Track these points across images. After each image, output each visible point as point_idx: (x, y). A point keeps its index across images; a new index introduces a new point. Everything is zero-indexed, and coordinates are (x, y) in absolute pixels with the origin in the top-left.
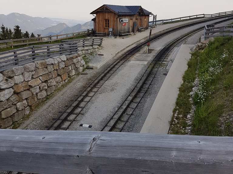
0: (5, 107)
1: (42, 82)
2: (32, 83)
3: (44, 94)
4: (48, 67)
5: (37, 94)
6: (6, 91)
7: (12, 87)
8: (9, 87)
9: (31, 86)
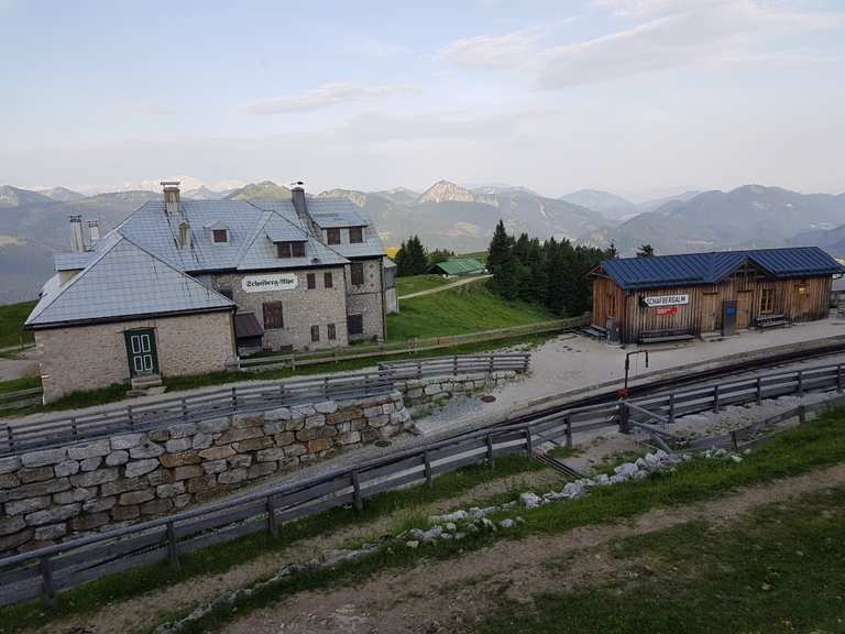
0: (129, 488)
1: (238, 453)
2: (209, 454)
3: (239, 475)
4: (267, 426)
5: (217, 474)
6: (142, 463)
7: (157, 458)
8: (149, 456)
9: (203, 459)
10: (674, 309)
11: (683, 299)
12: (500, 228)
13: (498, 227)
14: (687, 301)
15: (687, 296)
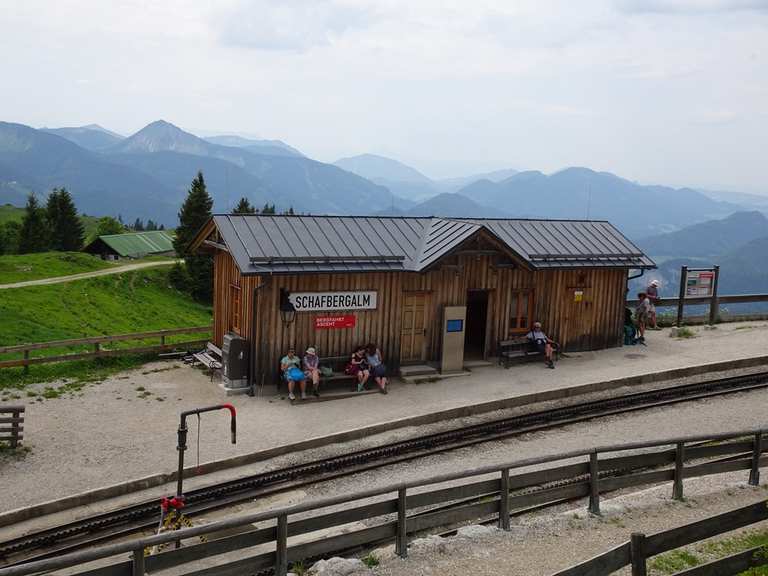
10: (349, 318)
11: (367, 300)
12: (199, 184)
13: (195, 182)
14: (373, 305)
15: (373, 295)
